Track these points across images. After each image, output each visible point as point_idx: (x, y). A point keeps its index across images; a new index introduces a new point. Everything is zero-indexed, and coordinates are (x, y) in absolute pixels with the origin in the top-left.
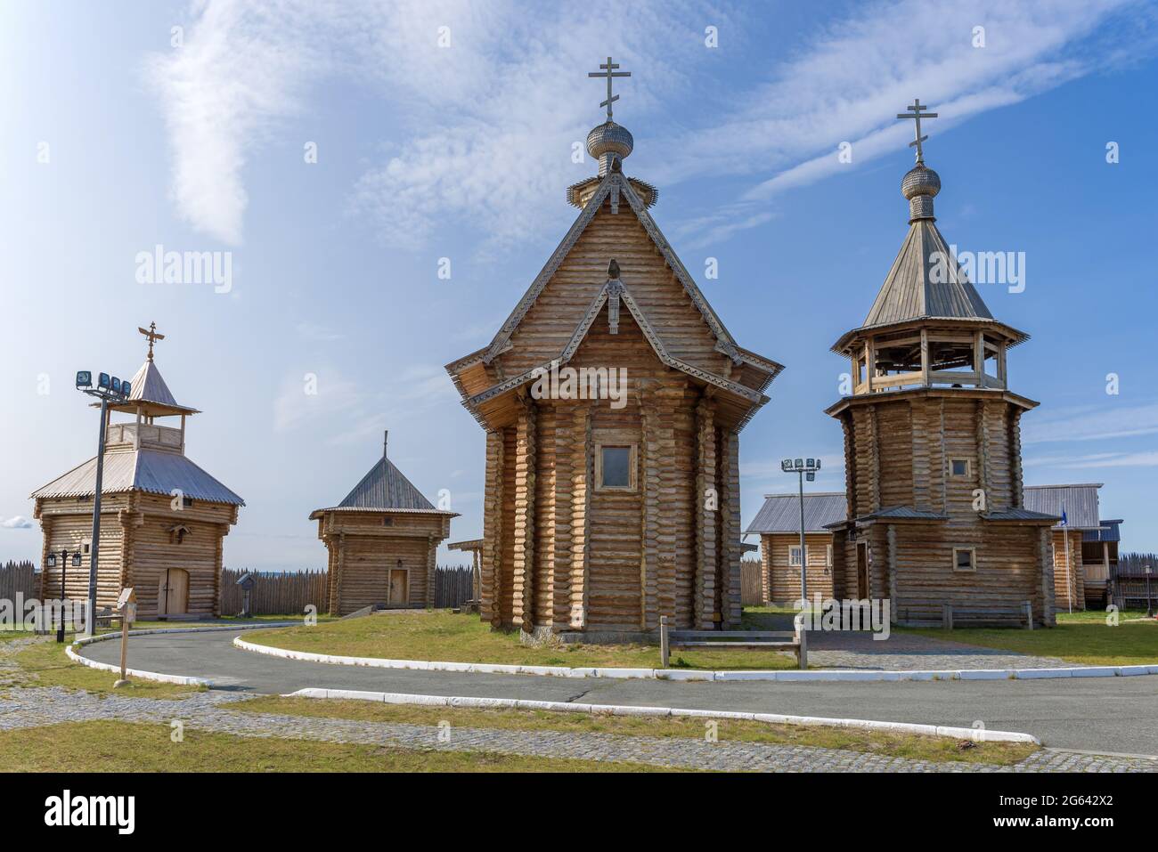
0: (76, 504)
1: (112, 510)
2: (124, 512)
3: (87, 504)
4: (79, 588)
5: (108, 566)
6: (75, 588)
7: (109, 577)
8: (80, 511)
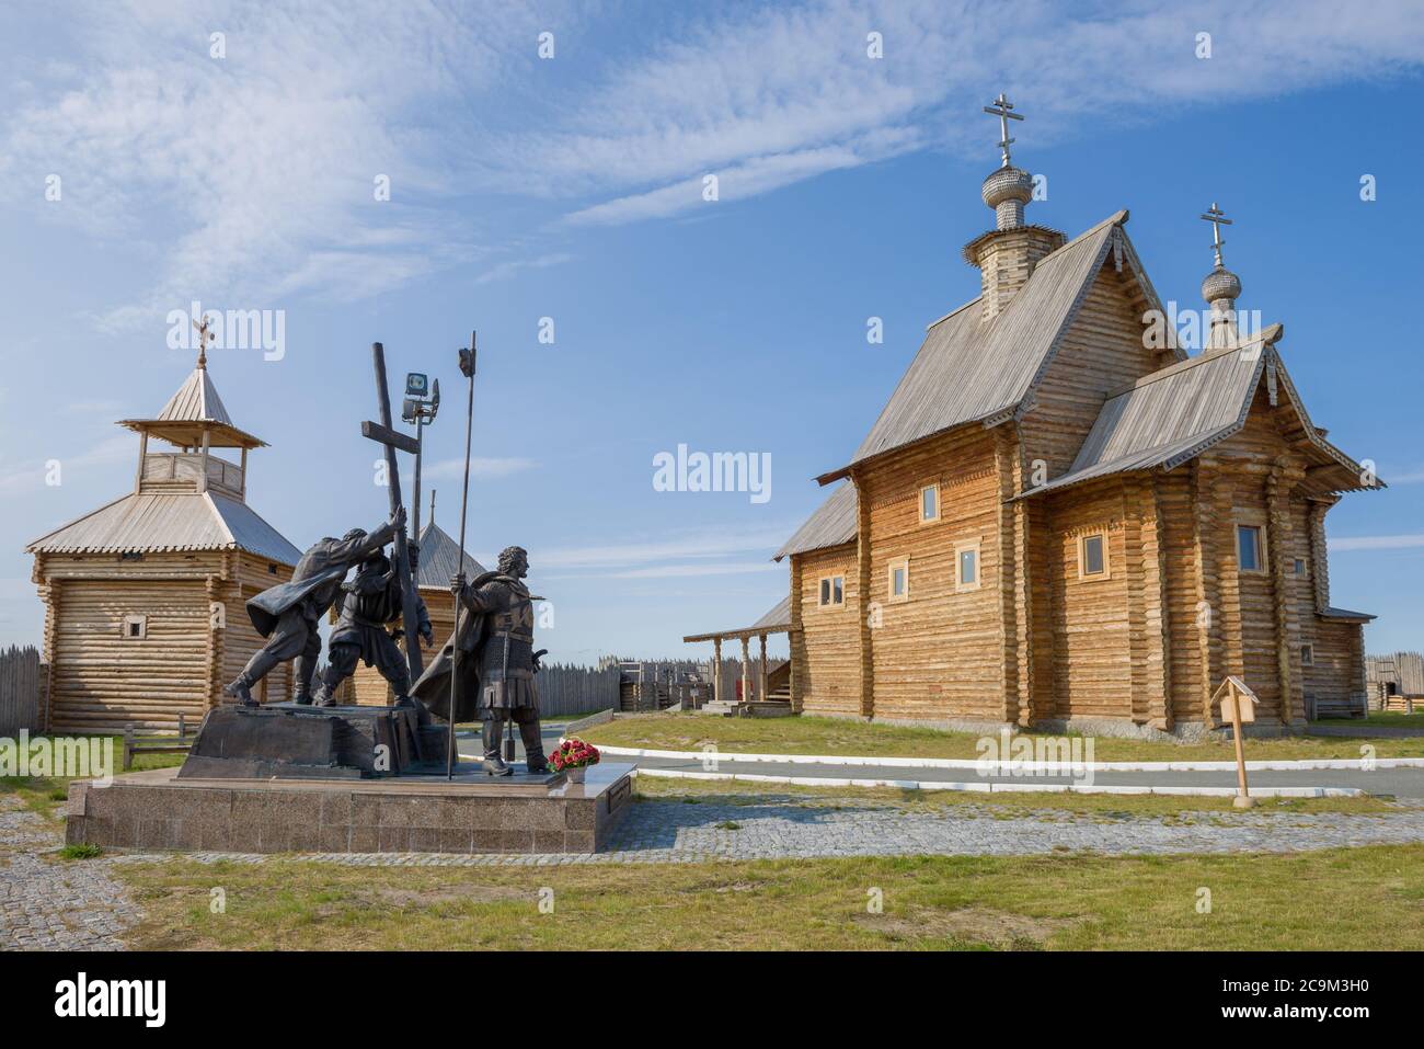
0: (116, 565)
1: (188, 575)
2: (217, 581)
3: (137, 565)
4: (121, 686)
5: (180, 656)
6: (115, 687)
7: (181, 672)
8: (125, 575)
